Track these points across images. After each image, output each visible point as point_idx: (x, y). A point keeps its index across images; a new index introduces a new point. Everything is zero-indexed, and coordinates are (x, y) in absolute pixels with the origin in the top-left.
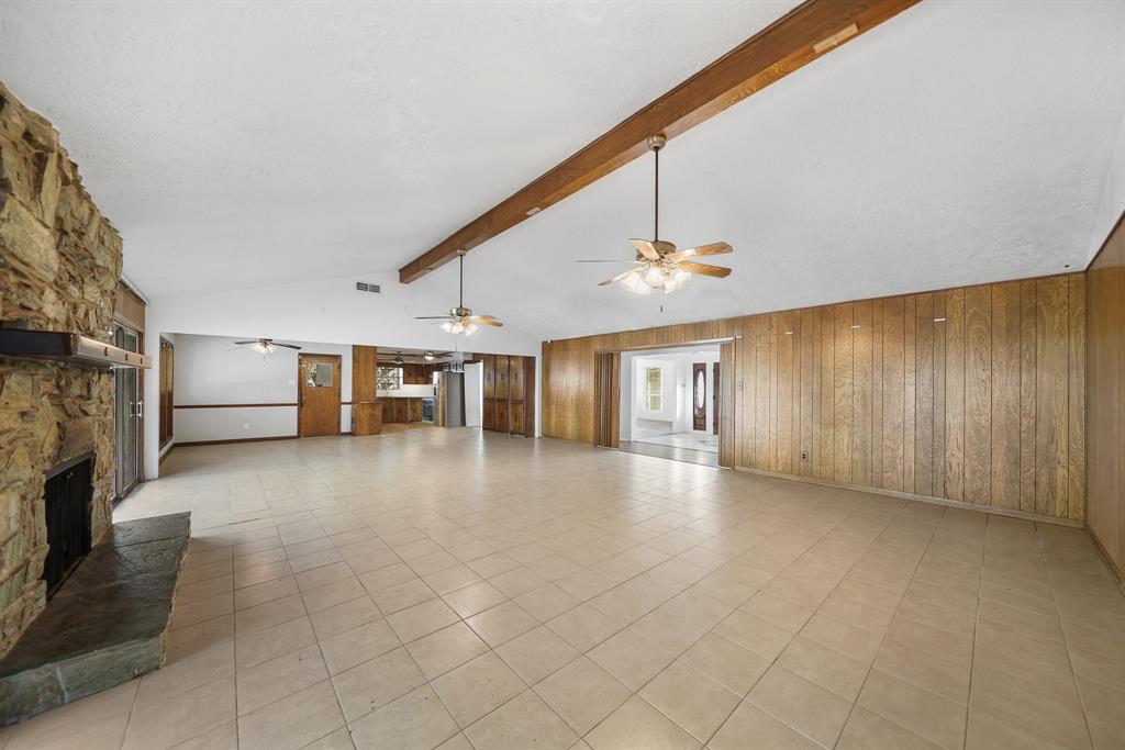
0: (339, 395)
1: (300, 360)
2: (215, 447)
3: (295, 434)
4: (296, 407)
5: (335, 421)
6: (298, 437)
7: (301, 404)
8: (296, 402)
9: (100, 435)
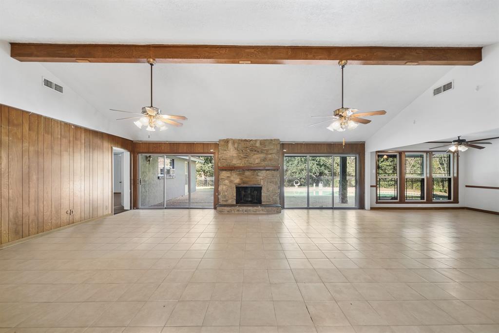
9: (266, 183)
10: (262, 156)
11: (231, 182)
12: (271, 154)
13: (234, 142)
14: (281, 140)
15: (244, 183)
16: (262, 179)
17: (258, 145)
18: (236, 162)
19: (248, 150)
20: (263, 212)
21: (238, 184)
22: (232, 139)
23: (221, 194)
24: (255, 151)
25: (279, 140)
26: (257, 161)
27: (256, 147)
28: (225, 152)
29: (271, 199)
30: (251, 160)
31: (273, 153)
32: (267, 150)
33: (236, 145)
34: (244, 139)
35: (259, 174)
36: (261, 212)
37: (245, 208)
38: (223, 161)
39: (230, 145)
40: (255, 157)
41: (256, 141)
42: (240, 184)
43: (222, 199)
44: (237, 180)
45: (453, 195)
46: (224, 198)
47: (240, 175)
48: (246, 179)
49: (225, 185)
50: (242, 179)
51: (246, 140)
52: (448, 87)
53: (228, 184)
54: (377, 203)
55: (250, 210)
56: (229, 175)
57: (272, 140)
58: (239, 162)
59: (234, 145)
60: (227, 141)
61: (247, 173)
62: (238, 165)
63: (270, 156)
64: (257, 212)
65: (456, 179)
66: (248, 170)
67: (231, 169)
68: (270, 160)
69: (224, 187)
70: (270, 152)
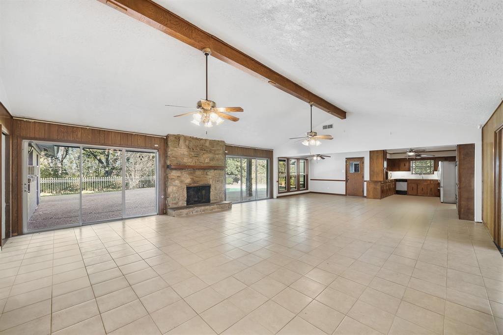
0: (363, 177)
1: (346, 161)
2: (318, 194)
3: (345, 194)
4: (345, 182)
5: (362, 190)
6: (346, 195)
7: (347, 181)
8: (345, 179)
9: (214, 182)
10: (211, 155)
11: (182, 182)
12: (218, 154)
13: (186, 138)
14: (226, 143)
15: (194, 182)
16: (210, 178)
17: (207, 144)
18: (187, 161)
19: (198, 149)
20: (218, 210)
21: (189, 184)
22: (183, 136)
23: (171, 196)
24: (205, 150)
25: (224, 142)
26: (207, 161)
27: (206, 146)
28: (175, 149)
29: (218, 197)
30: (202, 159)
31: (220, 154)
32: (215, 151)
33: (187, 142)
34: (195, 137)
35: (208, 173)
36: (216, 210)
37: (203, 208)
38: (173, 159)
39: (181, 141)
40: (205, 156)
41: (206, 140)
42: (190, 184)
43: (171, 202)
44: (187, 179)
45: (305, 185)
46: (175, 200)
47: (190, 174)
48: (197, 179)
49: (176, 186)
50: (192, 179)
51: (196, 139)
52: (331, 126)
53: (179, 185)
54: (279, 193)
55: (207, 209)
56: (179, 175)
57: (219, 141)
58: (190, 160)
59: (185, 142)
60: (178, 138)
61: (198, 173)
62: (189, 164)
63: (217, 156)
64: (214, 210)
65: (307, 176)
66: (199, 169)
67: (181, 168)
68: (217, 160)
69: (175, 188)
70: (217, 152)
